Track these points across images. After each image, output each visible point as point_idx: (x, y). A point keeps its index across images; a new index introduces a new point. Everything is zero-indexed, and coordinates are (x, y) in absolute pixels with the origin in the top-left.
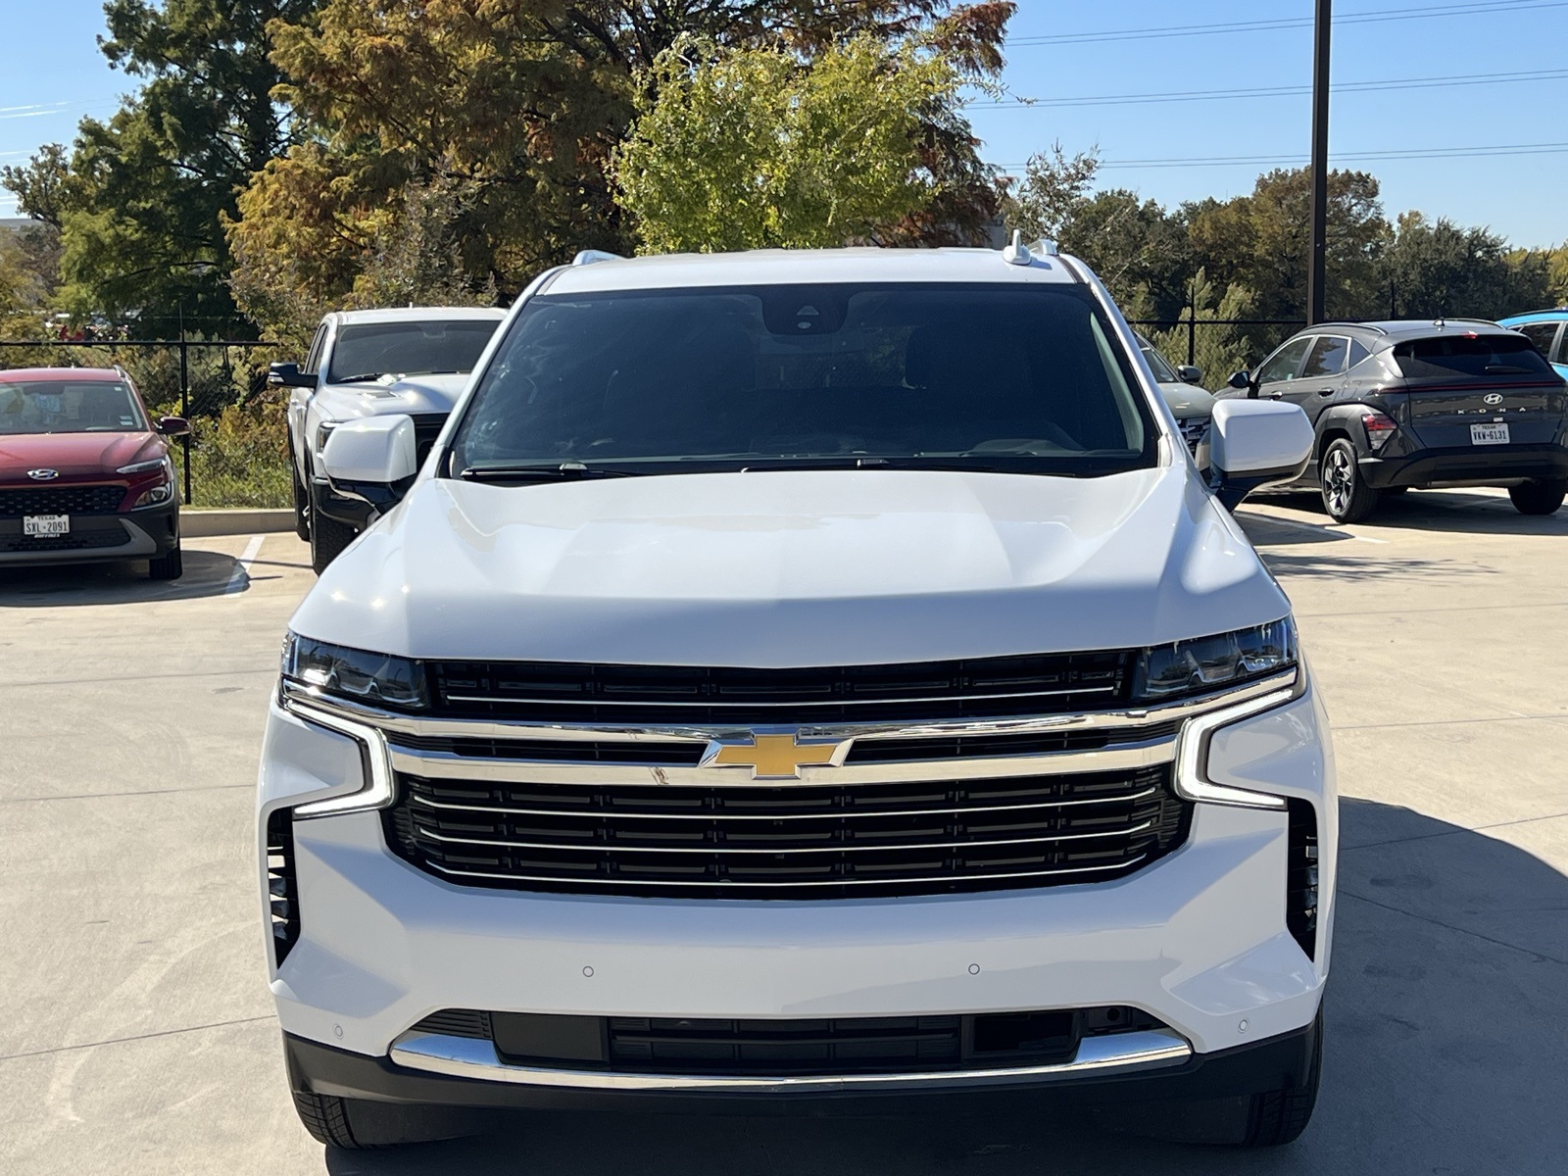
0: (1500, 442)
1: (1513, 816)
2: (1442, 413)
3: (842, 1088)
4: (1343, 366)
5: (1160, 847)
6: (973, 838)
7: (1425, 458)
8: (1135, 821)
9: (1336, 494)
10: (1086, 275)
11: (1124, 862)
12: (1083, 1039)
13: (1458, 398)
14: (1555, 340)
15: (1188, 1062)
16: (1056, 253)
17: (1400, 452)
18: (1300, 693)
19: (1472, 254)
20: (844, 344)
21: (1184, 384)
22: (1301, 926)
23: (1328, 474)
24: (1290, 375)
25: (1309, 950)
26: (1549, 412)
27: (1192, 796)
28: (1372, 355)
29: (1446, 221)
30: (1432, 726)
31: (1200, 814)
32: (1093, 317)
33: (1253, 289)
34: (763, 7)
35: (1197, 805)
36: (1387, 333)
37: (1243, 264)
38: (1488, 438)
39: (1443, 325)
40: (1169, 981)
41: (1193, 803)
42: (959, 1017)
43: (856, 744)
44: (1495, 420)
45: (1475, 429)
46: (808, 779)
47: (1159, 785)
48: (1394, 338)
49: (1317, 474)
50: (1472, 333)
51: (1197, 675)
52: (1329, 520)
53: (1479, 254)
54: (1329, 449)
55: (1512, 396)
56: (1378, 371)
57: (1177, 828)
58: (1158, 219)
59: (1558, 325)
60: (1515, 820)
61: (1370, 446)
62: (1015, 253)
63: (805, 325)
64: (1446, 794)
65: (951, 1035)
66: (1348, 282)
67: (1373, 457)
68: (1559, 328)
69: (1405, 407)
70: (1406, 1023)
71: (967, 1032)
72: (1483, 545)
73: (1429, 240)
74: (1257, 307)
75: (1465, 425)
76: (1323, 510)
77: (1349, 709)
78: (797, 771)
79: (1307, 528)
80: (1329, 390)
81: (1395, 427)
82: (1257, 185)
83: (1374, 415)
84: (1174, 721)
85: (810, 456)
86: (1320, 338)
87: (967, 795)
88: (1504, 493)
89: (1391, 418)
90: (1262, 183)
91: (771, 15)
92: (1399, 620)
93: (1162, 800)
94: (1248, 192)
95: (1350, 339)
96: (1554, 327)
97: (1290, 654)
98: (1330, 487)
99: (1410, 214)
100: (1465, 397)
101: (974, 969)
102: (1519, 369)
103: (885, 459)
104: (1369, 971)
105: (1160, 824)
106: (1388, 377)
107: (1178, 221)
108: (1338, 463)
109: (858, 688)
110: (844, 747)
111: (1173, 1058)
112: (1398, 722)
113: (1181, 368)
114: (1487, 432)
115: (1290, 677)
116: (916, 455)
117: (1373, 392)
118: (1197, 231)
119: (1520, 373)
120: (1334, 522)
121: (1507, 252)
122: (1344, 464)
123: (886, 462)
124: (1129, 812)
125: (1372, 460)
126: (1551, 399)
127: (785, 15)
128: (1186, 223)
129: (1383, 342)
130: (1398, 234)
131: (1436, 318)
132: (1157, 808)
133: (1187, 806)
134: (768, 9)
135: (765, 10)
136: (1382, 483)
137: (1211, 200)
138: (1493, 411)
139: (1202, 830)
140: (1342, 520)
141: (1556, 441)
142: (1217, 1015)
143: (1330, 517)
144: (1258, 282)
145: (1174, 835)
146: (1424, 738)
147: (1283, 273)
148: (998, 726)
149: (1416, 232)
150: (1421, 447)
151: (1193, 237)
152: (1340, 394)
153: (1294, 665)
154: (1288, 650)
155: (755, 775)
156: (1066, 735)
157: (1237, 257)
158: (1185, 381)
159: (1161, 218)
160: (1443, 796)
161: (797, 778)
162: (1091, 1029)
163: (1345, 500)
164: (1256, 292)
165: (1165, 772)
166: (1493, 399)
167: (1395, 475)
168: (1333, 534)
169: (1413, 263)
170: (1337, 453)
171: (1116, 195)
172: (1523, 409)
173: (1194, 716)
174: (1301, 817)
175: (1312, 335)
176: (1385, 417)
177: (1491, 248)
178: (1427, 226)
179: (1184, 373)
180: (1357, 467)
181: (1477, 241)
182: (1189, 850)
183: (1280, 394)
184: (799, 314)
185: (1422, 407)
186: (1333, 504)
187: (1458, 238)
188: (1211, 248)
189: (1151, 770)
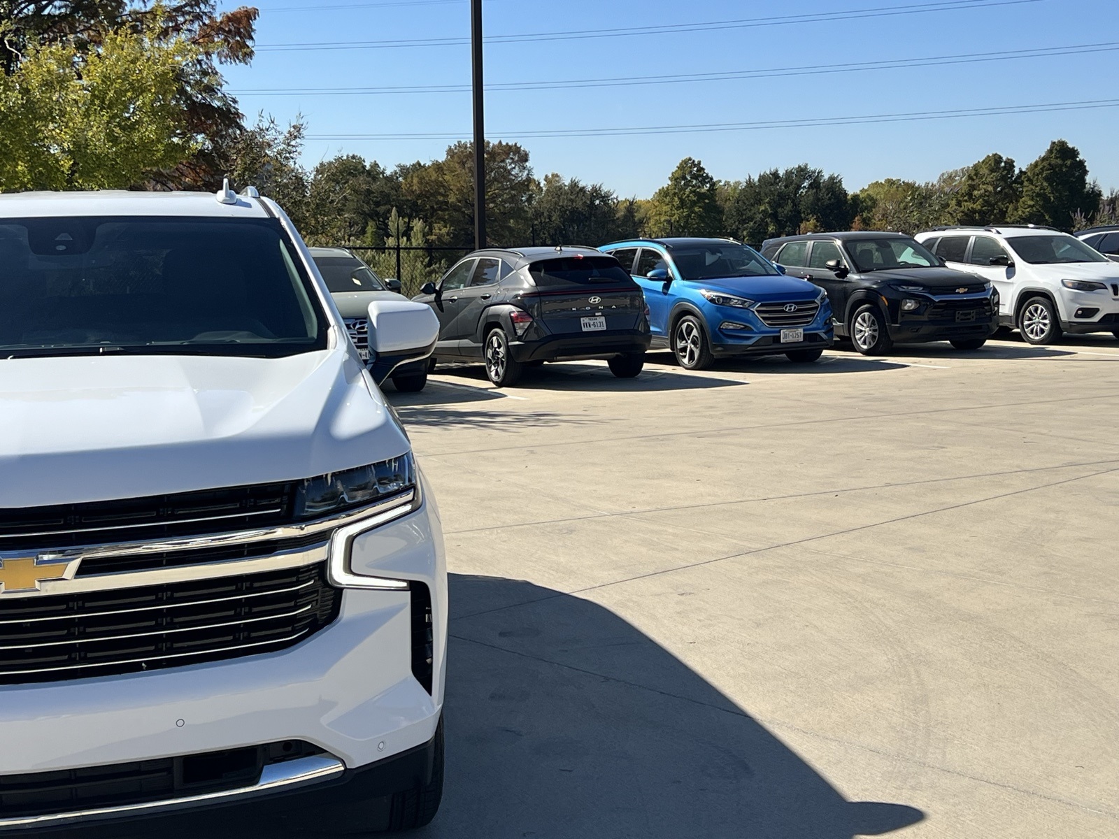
0: (600, 329)
1: (596, 583)
2: (563, 310)
3: (82, 820)
4: (497, 278)
5: (319, 623)
6: (178, 626)
7: (551, 341)
8: (300, 605)
9: (495, 367)
10: (277, 211)
11: (291, 636)
12: (265, 767)
13: (573, 300)
14: (635, 259)
15: (343, 775)
16: (258, 196)
17: (534, 337)
18: (417, 507)
19: (592, 203)
20: (94, 262)
21: (390, 292)
22: (422, 670)
23: (490, 353)
24: (462, 285)
25: (428, 688)
26: (631, 308)
27: (341, 584)
28: (515, 271)
29: (576, 180)
30: (548, 524)
31: (347, 597)
32: (281, 242)
33: (448, 226)
34: (76, 15)
35: (345, 590)
36: (524, 256)
37: (440, 209)
38: (592, 327)
39: (561, 250)
40: (325, 720)
41: (342, 589)
42: (170, 760)
43: (84, 562)
44: (597, 314)
45: (584, 320)
46: (47, 591)
47: (317, 578)
48: (528, 259)
49: (482, 353)
50: (579, 255)
51: (343, 498)
52: (491, 385)
53: (597, 202)
54: (490, 335)
55: (607, 298)
56: (519, 281)
57: (331, 608)
58: (381, 176)
59: (636, 250)
60: (597, 585)
61: (516, 333)
62: (224, 196)
63: (61, 248)
64: (553, 570)
65: (165, 773)
66: (512, 221)
67: (518, 341)
68: (638, 251)
69: (538, 307)
70: (514, 732)
71: (177, 770)
72: (591, 399)
73: (566, 193)
74: (452, 238)
75: (577, 318)
76: (486, 378)
77: (494, 515)
78: (37, 585)
79: (476, 390)
80: (488, 295)
81: (531, 320)
82: (448, 154)
83: (518, 312)
84: (326, 531)
85: (65, 346)
86: (481, 259)
87: (172, 595)
88: (604, 364)
89: (529, 314)
90: (450, 152)
91: (83, 21)
92: (532, 452)
93: (320, 589)
94: (442, 157)
95: (500, 260)
96: (634, 251)
97: (410, 480)
98: (491, 362)
99: (552, 175)
100: (576, 299)
101: (180, 723)
102: (610, 280)
103: (122, 347)
104: (492, 697)
105: (318, 606)
106: (526, 286)
107: (395, 178)
108: (496, 345)
109: (85, 520)
110: (74, 565)
111: (330, 774)
112: (526, 523)
113: (387, 280)
114: (592, 322)
115: (410, 497)
116: (148, 344)
117: (517, 296)
118: (408, 186)
119: (612, 282)
120: (494, 386)
121: (615, 201)
122: (499, 346)
123: (122, 349)
124: (295, 599)
125: (517, 343)
126: (633, 299)
127: (92, 22)
128: (401, 179)
129: (522, 262)
130: (544, 189)
131: (556, 246)
132: (316, 595)
133: (338, 592)
134: (80, 17)
135: (77, 17)
136: (525, 358)
137: (419, 163)
138: (595, 308)
139: (348, 609)
140: (499, 385)
141: (636, 328)
142: (363, 740)
143: (491, 383)
144: (453, 222)
145: (329, 613)
146: (543, 533)
147: (468, 215)
148: (213, 540)
149: (556, 187)
150: (549, 333)
151: (405, 189)
152: (494, 298)
153: (413, 487)
154: (409, 478)
155: (3, 590)
156: (246, 546)
157: (437, 204)
158: (390, 290)
159: (383, 176)
160: (551, 572)
161: (37, 590)
162: (271, 759)
163: (501, 371)
164: (450, 227)
165: (322, 568)
166: (595, 300)
167: (533, 353)
168: (493, 394)
169: (555, 208)
170: (495, 338)
171: (350, 159)
172: (614, 307)
173: (341, 527)
174: (420, 594)
175: (476, 257)
176: (525, 313)
177: (605, 198)
178: (563, 183)
179: (389, 284)
180: (508, 348)
181: (596, 193)
182: (341, 622)
183: (456, 298)
184: (57, 239)
185: (549, 306)
186: (493, 374)
187: (585, 192)
188: (419, 197)
189: (311, 567)
